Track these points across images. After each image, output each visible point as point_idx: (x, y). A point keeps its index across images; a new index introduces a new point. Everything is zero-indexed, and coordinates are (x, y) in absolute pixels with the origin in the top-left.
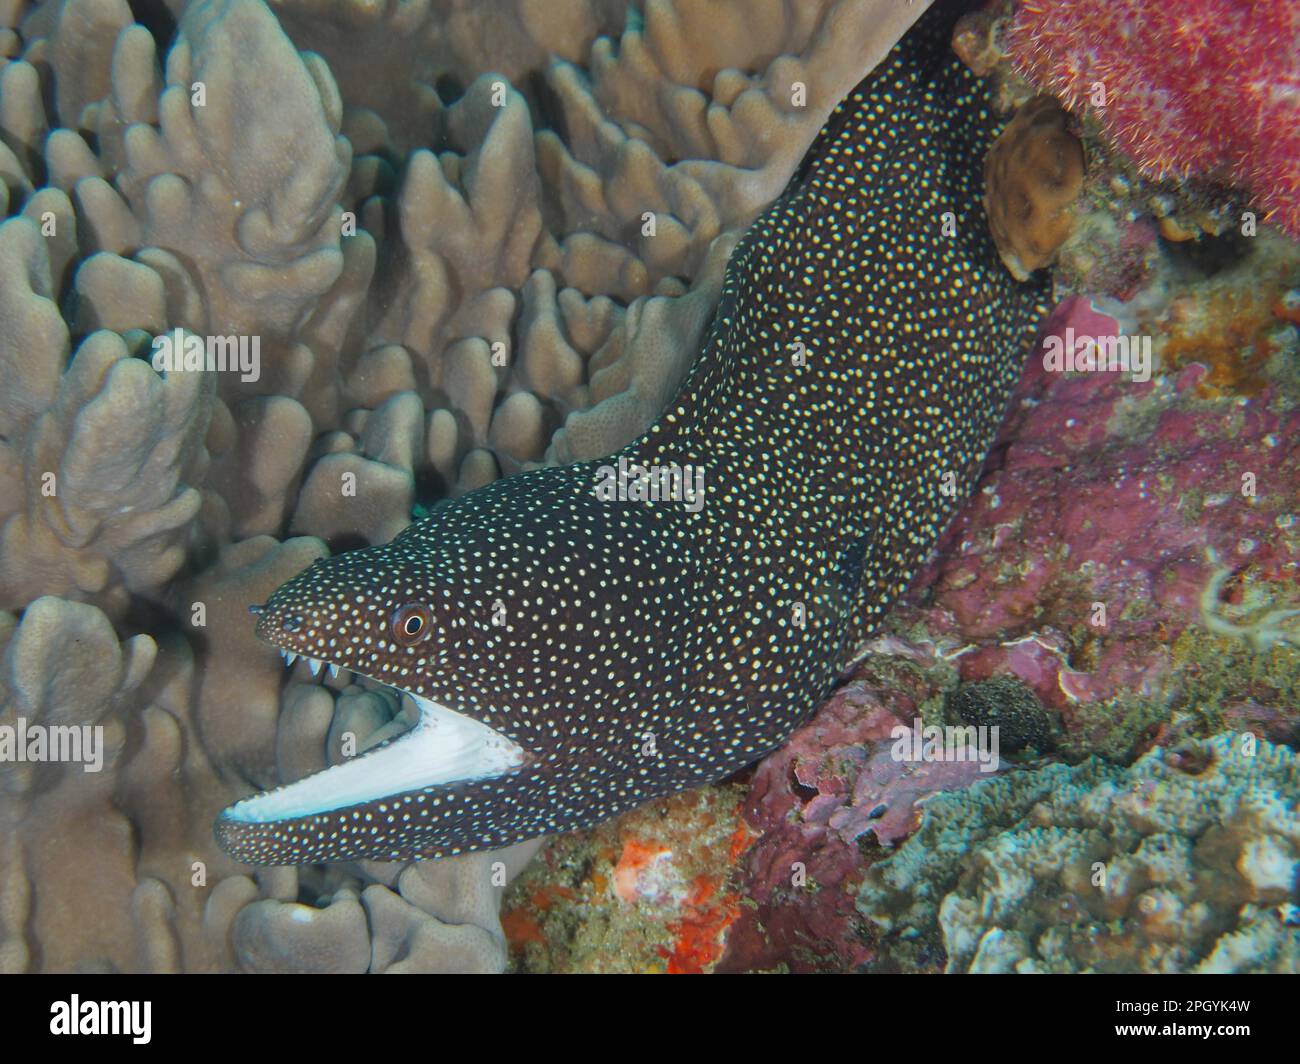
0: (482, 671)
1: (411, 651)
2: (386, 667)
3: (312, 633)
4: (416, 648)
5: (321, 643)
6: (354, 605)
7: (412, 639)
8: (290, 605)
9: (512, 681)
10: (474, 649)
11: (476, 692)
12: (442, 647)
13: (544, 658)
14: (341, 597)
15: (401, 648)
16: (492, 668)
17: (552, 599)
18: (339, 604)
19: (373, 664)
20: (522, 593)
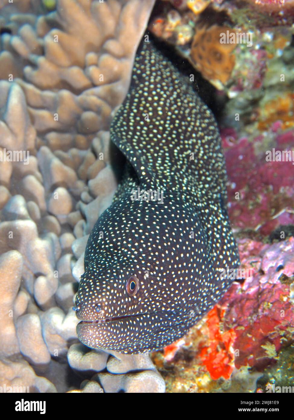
0: (159, 291)
1: (135, 297)
2: (130, 308)
3: (106, 308)
4: (136, 295)
5: (110, 311)
6: (114, 289)
7: (133, 291)
8: (92, 300)
9: (170, 290)
10: (154, 284)
11: (158, 301)
12: (144, 289)
13: (176, 273)
14: (109, 288)
15: (132, 297)
16: (162, 288)
17: (170, 249)
18: (109, 291)
19: (126, 309)
20: (160, 252)
